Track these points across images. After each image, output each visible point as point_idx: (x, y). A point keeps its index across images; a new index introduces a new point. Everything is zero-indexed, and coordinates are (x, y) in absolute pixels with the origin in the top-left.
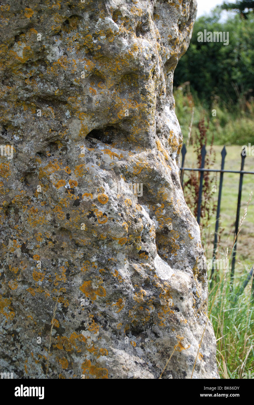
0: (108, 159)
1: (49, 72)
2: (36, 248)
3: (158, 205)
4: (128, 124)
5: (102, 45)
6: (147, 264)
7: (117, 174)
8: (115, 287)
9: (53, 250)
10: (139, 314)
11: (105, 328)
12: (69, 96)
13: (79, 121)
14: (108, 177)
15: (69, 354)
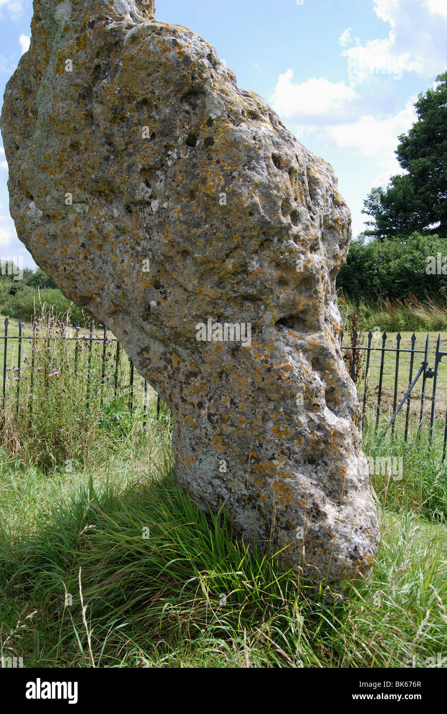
0: (291, 339)
1: (249, 279)
2: (240, 401)
3: (327, 371)
4: (305, 315)
5: (286, 259)
6: (319, 413)
7: (298, 349)
8: (297, 429)
9: (252, 403)
10: (313, 449)
11: (289, 458)
12: (264, 295)
13: (270, 313)
14: (291, 351)
15: (264, 476)
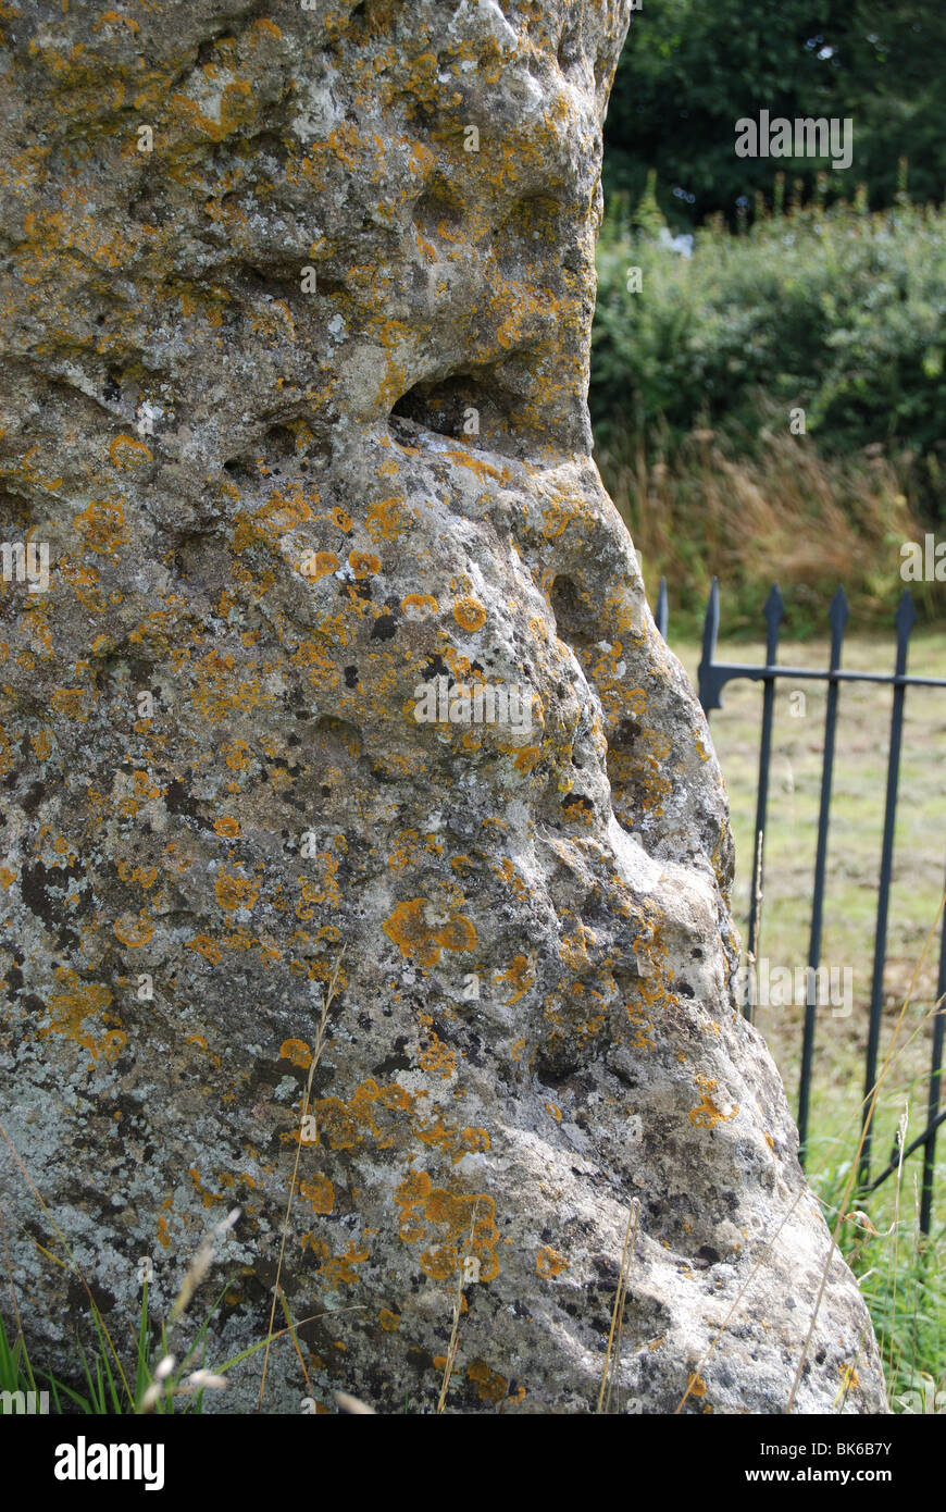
0: (473, 485)
1: (290, 178)
2: (224, 793)
3: (604, 646)
4: (520, 370)
5: (466, 93)
6: (591, 841)
7: (502, 533)
8: (506, 916)
9: (287, 797)
10: (570, 1010)
11: (472, 1057)
12: (354, 261)
13: (378, 352)
14: (476, 540)
15: (345, 1157)
